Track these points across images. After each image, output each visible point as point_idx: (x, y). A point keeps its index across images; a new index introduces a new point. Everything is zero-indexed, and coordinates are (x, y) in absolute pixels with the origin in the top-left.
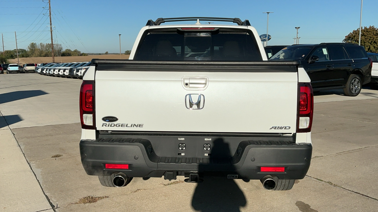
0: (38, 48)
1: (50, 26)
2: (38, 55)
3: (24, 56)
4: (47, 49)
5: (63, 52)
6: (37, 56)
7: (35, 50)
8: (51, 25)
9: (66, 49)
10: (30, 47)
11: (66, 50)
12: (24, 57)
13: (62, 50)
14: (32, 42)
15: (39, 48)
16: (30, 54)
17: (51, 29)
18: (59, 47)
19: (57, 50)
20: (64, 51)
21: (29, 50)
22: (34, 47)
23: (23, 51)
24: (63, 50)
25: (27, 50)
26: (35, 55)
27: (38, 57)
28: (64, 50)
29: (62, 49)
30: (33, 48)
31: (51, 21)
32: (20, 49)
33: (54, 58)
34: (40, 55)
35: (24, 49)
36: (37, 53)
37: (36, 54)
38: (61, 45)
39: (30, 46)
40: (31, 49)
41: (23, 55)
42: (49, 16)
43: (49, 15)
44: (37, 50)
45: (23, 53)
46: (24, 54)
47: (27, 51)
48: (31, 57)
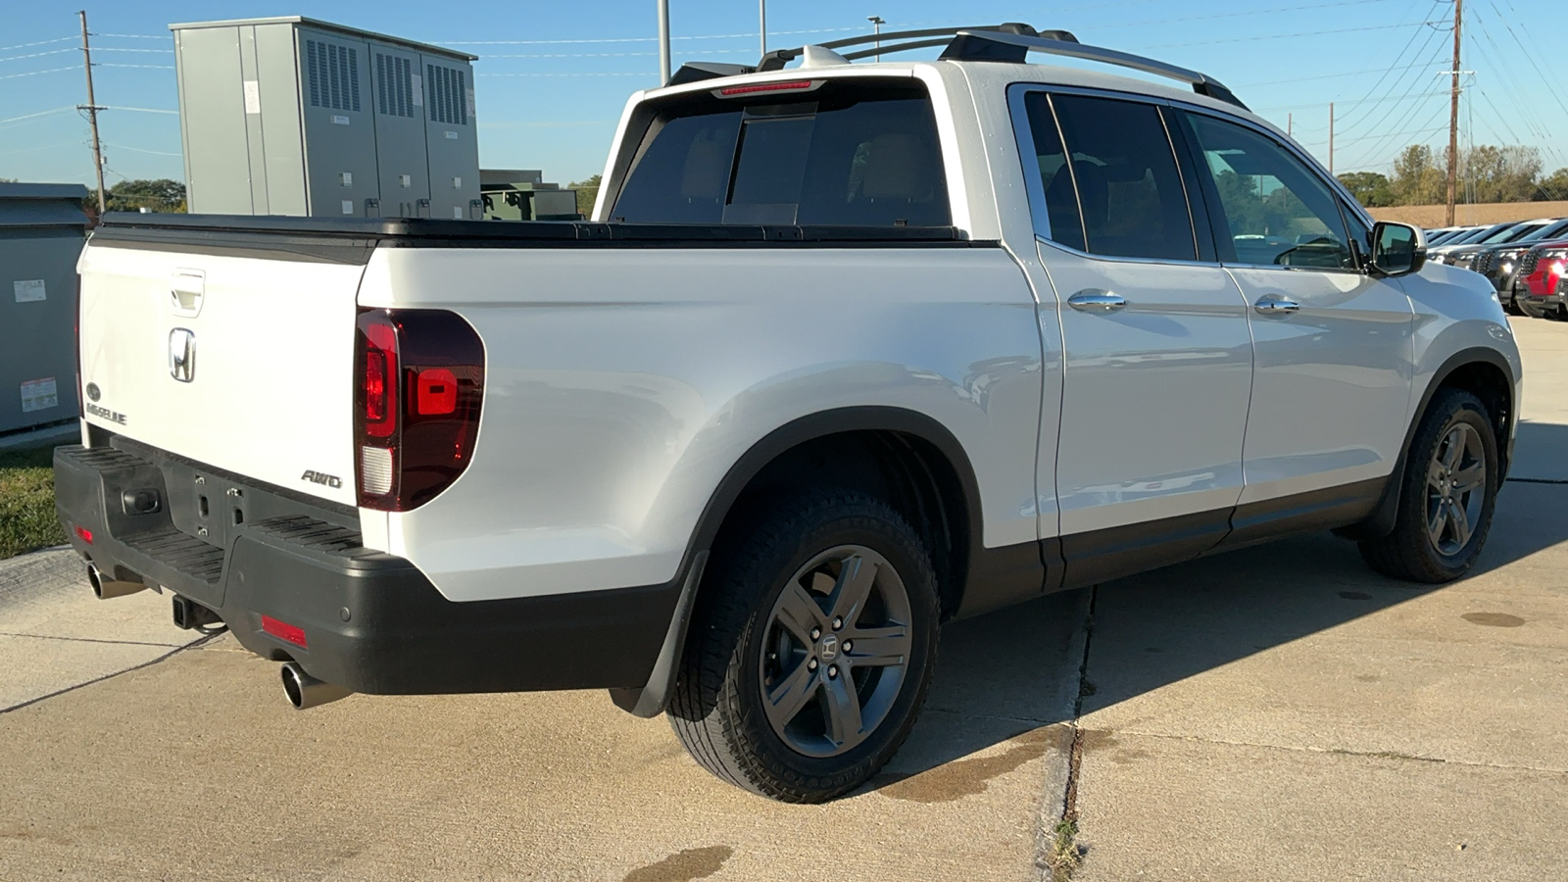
0: (1434, 167)
1: (1449, 72)
2: (1432, 195)
3: (1373, 201)
4: (1475, 168)
5: (1543, 181)
6: (1426, 199)
7: (1420, 176)
8: (1456, 68)
9: (1560, 168)
10: (1402, 163)
11: (1558, 173)
12: (1374, 205)
13: (1538, 175)
14: (1414, 144)
15: (1439, 166)
16: (1401, 191)
17: (1455, 84)
18: (1526, 160)
19: (1516, 172)
20: (1546, 179)
21: (1396, 176)
22: (1420, 164)
23: (1373, 179)
24: (1542, 175)
25: (1387, 178)
26: (1421, 194)
27: (1430, 203)
28: (1547, 173)
29: (1537, 169)
30: (1415, 169)
31: (1457, 52)
32: (1363, 174)
33: (1452, 211)
34: (1438, 195)
35: (1378, 173)
36: (1428, 187)
37: (1426, 192)
38: (1535, 151)
39: (1404, 160)
40: (1405, 170)
41: (1371, 198)
42: (1452, 29)
43: (1453, 25)
44: (1427, 177)
45: (1371, 189)
46: (1374, 194)
47: (1391, 180)
48: (1404, 204)
